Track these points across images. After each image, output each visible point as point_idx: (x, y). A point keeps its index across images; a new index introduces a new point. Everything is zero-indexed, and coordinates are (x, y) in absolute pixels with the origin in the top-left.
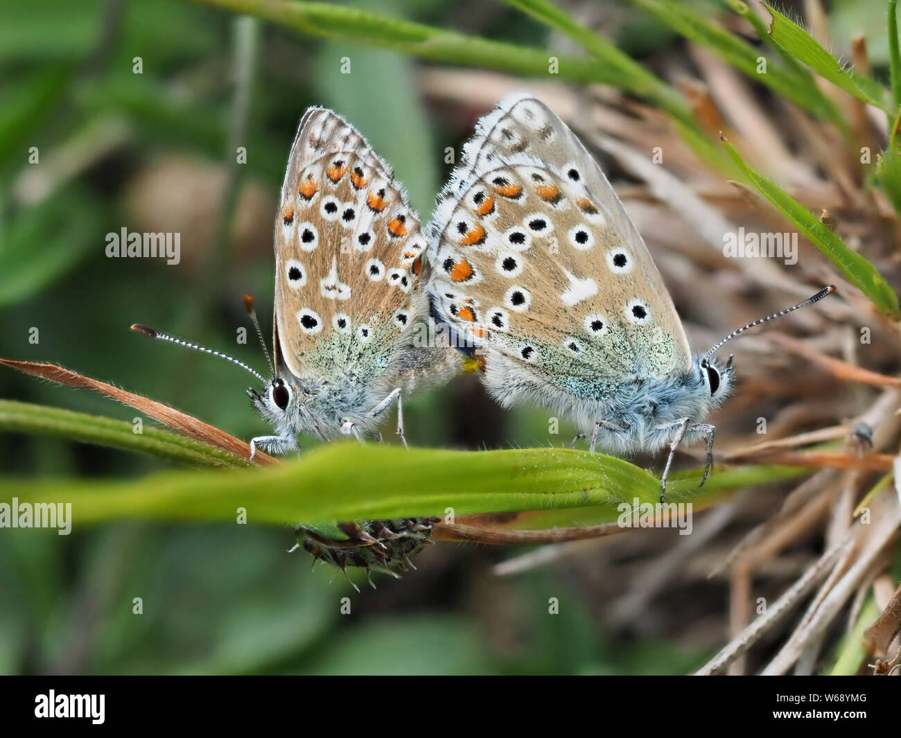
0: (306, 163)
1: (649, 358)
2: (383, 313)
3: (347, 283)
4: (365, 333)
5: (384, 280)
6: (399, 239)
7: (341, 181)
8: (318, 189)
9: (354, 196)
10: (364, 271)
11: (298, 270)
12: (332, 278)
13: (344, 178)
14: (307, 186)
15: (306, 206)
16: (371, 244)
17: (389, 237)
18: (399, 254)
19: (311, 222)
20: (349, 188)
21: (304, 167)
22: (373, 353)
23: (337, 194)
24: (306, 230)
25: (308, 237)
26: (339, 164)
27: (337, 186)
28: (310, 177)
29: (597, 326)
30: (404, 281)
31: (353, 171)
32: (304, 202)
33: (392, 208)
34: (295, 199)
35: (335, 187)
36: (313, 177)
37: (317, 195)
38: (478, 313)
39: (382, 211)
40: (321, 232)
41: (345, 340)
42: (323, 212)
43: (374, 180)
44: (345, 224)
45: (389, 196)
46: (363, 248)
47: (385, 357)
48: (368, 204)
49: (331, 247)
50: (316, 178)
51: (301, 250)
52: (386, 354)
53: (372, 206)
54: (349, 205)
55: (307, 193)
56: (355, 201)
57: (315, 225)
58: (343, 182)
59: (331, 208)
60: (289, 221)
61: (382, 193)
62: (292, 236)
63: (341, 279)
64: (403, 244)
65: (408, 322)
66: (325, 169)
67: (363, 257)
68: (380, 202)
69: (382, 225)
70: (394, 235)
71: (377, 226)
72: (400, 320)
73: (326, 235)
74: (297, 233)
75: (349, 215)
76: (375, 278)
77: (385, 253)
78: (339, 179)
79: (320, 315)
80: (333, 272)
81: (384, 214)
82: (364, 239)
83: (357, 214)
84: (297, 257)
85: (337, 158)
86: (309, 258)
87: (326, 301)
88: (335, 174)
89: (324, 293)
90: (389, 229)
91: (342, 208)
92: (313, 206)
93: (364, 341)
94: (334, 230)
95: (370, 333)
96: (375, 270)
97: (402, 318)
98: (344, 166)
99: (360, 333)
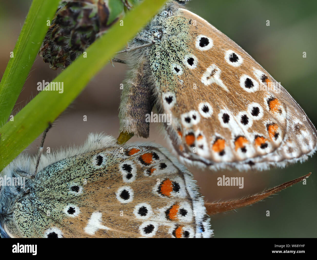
0: (289, 114)
1: (30, 214)
2: (180, 89)
3: (209, 86)
4: (177, 70)
5: (197, 109)
6: (212, 142)
7: (266, 130)
8: (271, 112)
9: (253, 131)
10: (209, 103)
11: (235, 62)
12: (217, 79)
13: (267, 133)
14: (276, 106)
15: (266, 96)
16: (221, 120)
17: (218, 135)
18: (204, 133)
19: (255, 92)
20: (260, 132)
21: (288, 112)
22: (163, 65)
23: (260, 122)
24: (253, 85)
25: (249, 84)
26: (276, 136)
27: (265, 125)
28: (280, 111)
29: (71, 211)
30: (188, 120)
31: (267, 142)
32: (269, 97)
33: (232, 150)
34: (273, 93)
35: (265, 123)
36: (279, 114)
37: (268, 108)
38: (142, 165)
39: (235, 143)
40: (246, 94)
41: (182, 55)
42: (256, 105)
43: (254, 152)
44: (242, 114)
45: (240, 154)
46: (222, 112)
47: (156, 71)
48: (243, 137)
49: (234, 93)
50: (277, 114)
51: (244, 73)
52: (158, 73)
53: (241, 138)
54: (250, 124)
55: (272, 102)
56: (250, 130)
57: (252, 93)
58: (265, 131)
59: (256, 112)
60: (264, 79)
61: (244, 150)
62: (254, 74)
63: (214, 85)
64: (208, 141)
65: (165, 101)
66: (279, 124)
67: (217, 109)
68: (240, 144)
69: (227, 136)
70: (217, 139)
71: (227, 132)
72: (170, 97)
73: (242, 95)
74: (255, 79)
75: (245, 120)
76: (201, 106)
77: (210, 124)
78: (268, 129)
79: (204, 52)
80: (220, 83)
81: (232, 141)
82: (226, 118)
83: (242, 125)
84: (242, 67)
85: (280, 138)
86: (237, 73)
87: (208, 64)
88: (272, 130)
89: (213, 66)
90: (222, 139)
91: (251, 119)
92: (263, 101)
93: (173, 66)
94: (242, 103)
95: (175, 71)
96: (206, 110)
97: (169, 100)
98: (273, 138)
99: (179, 67)
